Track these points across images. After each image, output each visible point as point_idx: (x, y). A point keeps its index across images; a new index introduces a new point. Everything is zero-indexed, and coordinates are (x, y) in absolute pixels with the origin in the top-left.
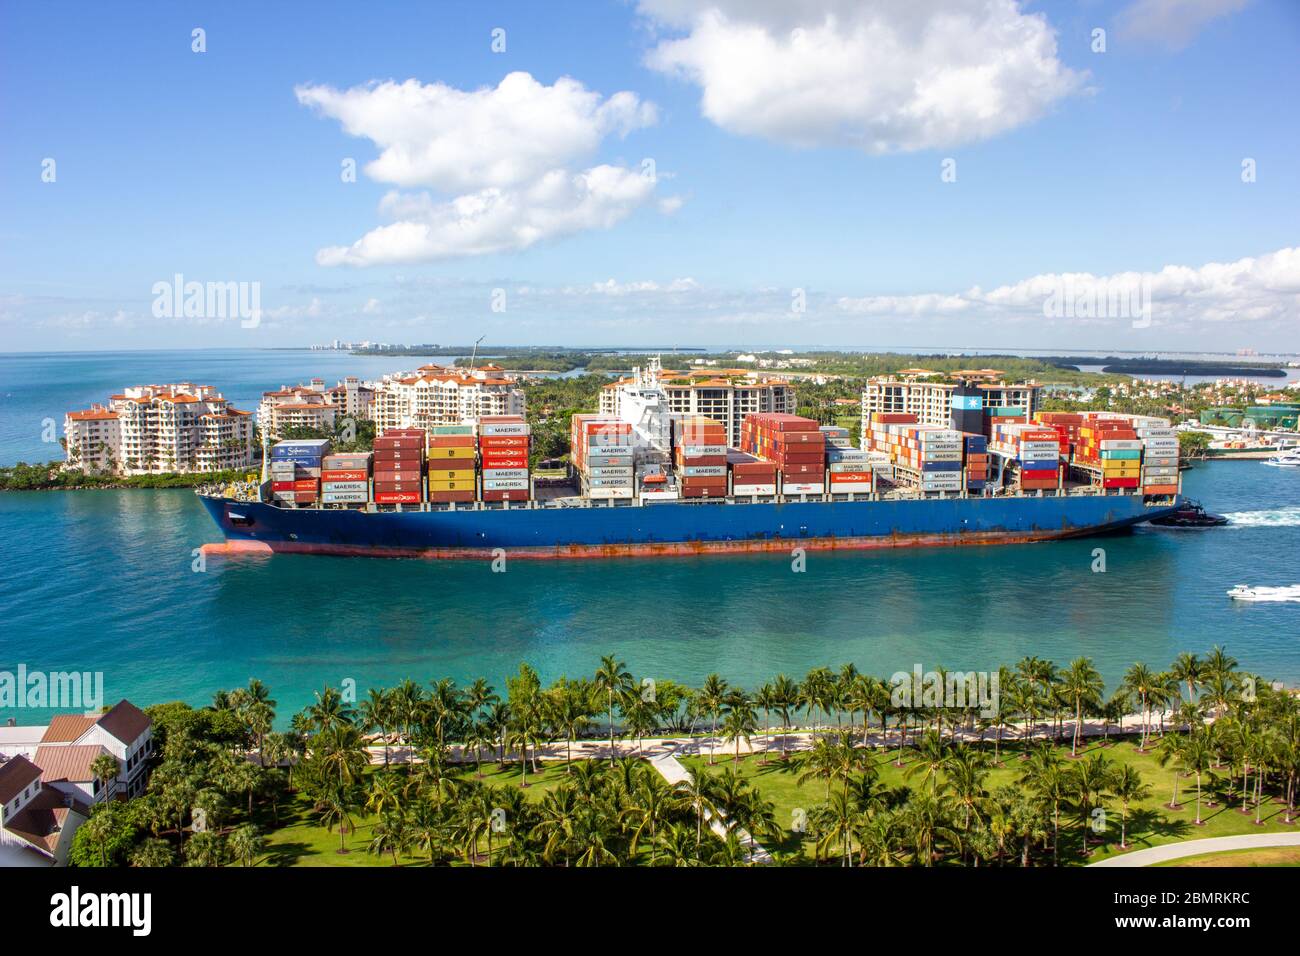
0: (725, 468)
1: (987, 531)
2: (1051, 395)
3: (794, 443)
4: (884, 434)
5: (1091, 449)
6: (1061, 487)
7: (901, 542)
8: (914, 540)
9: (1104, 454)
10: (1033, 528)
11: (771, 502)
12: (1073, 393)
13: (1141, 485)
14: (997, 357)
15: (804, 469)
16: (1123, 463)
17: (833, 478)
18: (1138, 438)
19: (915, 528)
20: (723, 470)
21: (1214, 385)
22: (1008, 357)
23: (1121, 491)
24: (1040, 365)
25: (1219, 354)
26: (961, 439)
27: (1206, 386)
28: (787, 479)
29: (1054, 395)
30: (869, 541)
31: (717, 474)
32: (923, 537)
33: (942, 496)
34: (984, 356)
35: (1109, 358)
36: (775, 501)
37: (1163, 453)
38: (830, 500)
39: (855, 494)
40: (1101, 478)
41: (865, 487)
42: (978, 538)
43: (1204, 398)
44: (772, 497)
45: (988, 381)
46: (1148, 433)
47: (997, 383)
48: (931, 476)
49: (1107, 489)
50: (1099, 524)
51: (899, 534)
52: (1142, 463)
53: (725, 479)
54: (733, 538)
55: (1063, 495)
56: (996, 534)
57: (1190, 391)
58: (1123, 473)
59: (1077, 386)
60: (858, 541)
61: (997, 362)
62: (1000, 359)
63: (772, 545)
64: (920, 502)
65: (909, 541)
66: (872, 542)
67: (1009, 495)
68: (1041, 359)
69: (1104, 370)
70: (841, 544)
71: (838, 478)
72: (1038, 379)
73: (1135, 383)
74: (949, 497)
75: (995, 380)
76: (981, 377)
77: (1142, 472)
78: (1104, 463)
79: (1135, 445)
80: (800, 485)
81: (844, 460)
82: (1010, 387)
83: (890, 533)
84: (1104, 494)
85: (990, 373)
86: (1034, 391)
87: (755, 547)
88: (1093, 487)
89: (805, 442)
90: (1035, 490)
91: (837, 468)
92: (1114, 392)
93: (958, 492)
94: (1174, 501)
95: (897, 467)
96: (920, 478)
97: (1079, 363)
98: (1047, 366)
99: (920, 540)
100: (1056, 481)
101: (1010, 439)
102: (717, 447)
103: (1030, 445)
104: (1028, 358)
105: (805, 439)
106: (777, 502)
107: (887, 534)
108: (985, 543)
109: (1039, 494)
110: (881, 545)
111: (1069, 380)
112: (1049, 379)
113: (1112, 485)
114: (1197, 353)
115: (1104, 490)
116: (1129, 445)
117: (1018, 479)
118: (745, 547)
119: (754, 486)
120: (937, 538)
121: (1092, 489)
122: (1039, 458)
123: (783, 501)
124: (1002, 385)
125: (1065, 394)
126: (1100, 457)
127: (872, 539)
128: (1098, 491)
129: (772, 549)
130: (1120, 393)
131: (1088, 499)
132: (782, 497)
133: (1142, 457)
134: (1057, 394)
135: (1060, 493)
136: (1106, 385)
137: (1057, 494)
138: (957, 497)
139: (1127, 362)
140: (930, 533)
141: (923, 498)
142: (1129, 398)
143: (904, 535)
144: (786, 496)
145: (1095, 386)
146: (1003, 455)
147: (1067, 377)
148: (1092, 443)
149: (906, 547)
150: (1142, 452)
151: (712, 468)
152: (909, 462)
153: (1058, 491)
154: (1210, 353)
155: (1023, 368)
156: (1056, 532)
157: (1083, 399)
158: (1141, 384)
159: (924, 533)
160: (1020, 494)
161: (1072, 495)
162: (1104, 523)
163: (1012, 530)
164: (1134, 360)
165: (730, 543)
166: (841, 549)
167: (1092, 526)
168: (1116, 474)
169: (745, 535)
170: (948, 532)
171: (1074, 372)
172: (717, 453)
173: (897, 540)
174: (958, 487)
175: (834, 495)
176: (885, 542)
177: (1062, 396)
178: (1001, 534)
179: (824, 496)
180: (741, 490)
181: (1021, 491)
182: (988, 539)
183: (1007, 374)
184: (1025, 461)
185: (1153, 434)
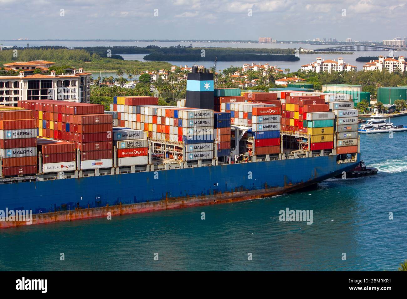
0: (36, 148)
1: (232, 192)
2: (97, 82)
3: (87, 125)
4: (134, 116)
5: (296, 121)
6: (282, 151)
7: (172, 205)
8: (181, 202)
9: (310, 124)
10: (265, 186)
11: (72, 177)
12: (117, 80)
13: (335, 147)
14: (47, 48)
15: (97, 147)
16: (323, 130)
17: (121, 154)
18: (331, 110)
19: (181, 193)
20: (34, 150)
21: (242, 69)
22: (57, 48)
23: (322, 153)
24: (87, 54)
25: (244, 42)
26: (213, 116)
27: (234, 70)
28: (85, 156)
29: (101, 82)
30: (147, 206)
31: (30, 154)
32: (187, 200)
33: (200, 164)
34: (35, 48)
35: (149, 47)
36: (75, 176)
37: (348, 121)
38: (117, 173)
39: (137, 166)
40: (308, 142)
41: (143, 160)
42: (227, 198)
43: (233, 81)
44: (73, 172)
45: (39, 72)
46: (337, 106)
47: (48, 73)
48: (191, 148)
49: (312, 152)
50: (308, 180)
51: (169, 198)
52: (335, 130)
53: (36, 158)
54: (44, 210)
55: (284, 158)
56: (239, 193)
57: (221, 75)
58: (323, 138)
59: (122, 73)
60: (140, 207)
61: (47, 53)
62: (49, 50)
63: (74, 214)
64: (184, 170)
65: (177, 204)
66: (150, 207)
67: (246, 161)
68: (87, 49)
69: (145, 58)
70: (127, 210)
71: (123, 153)
72: (85, 68)
73: (173, 69)
74: (205, 165)
75: (46, 69)
76: (33, 68)
77: (335, 137)
78: (310, 131)
79: (330, 115)
80: (94, 161)
81: (128, 138)
82: (60, 76)
83: (163, 198)
84: (311, 156)
85: (41, 64)
86: (82, 79)
87: (61, 218)
88: (302, 151)
89: (98, 124)
90: (265, 156)
91: (122, 145)
92: (155, 78)
93: (211, 160)
94: (355, 159)
95: (153, 142)
96: (183, 150)
97: (122, 53)
98: (94, 55)
99: (185, 202)
100: (279, 147)
101: (241, 115)
102: (29, 130)
103: (261, 118)
104: (76, 48)
105: (97, 120)
106: (77, 177)
107: (161, 199)
108: (231, 201)
109: (268, 158)
110: (157, 208)
111: (113, 69)
112: (95, 68)
113: (316, 148)
114: (225, 41)
115: (311, 153)
116: (326, 116)
117: (253, 147)
118: (53, 218)
119: (59, 164)
120: (196, 200)
121: (302, 152)
122: (267, 129)
123: (81, 176)
124: (52, 75)
125: (111, 82)
126: (306, 127)
127: (150, 204)
128: (307, 153)
129: (74, 218)
130: (160, 79)
131: (301, 160)
132: (81, 172)
133: (335, 125)
134: (103, 82)
135: (282, 157)
136: (147, 72)
137: (280, 158)
138: (210, 165)
139: (165, 50)
140: (192, 196)
141: (186, 166)
142: (168, 83)
143: (173, 199)
144: (84, 171)
145: (137, 73)
146: (242, 128)
147: (112, 66)
148: (297, 115)
149: (174, 208)
150: (335, 121)
151: (26, 149)
152: (167, 137)
153: (280, 155)
154: (237, 41)
155: (71, 58)
156: (280, 188)
157: (127, 86)
158: (178, 70)
159: (189, 196)
160: (255, 160)
161: (290, 158)
162: (312, 179)
163: (249, 190)
164: (172, 49)
165: (42, 216)
166: (128, 214)
167: (304, 181)
168: (317, 139)
169: (53, 207)
170: (204, 195)
171: (118, 60)
172: (29, 136)
173: (168, 204)
174: (211, 156)
175: (120, 168)
176: (159, 206)
177: (108, 84)
178: (242, 193)
179: (113, 170)
180: (48, 168)
181: (256, 157)
182: (234, 198)
183: (57, 64)
184: (257, 132)
185: (340, 106)
